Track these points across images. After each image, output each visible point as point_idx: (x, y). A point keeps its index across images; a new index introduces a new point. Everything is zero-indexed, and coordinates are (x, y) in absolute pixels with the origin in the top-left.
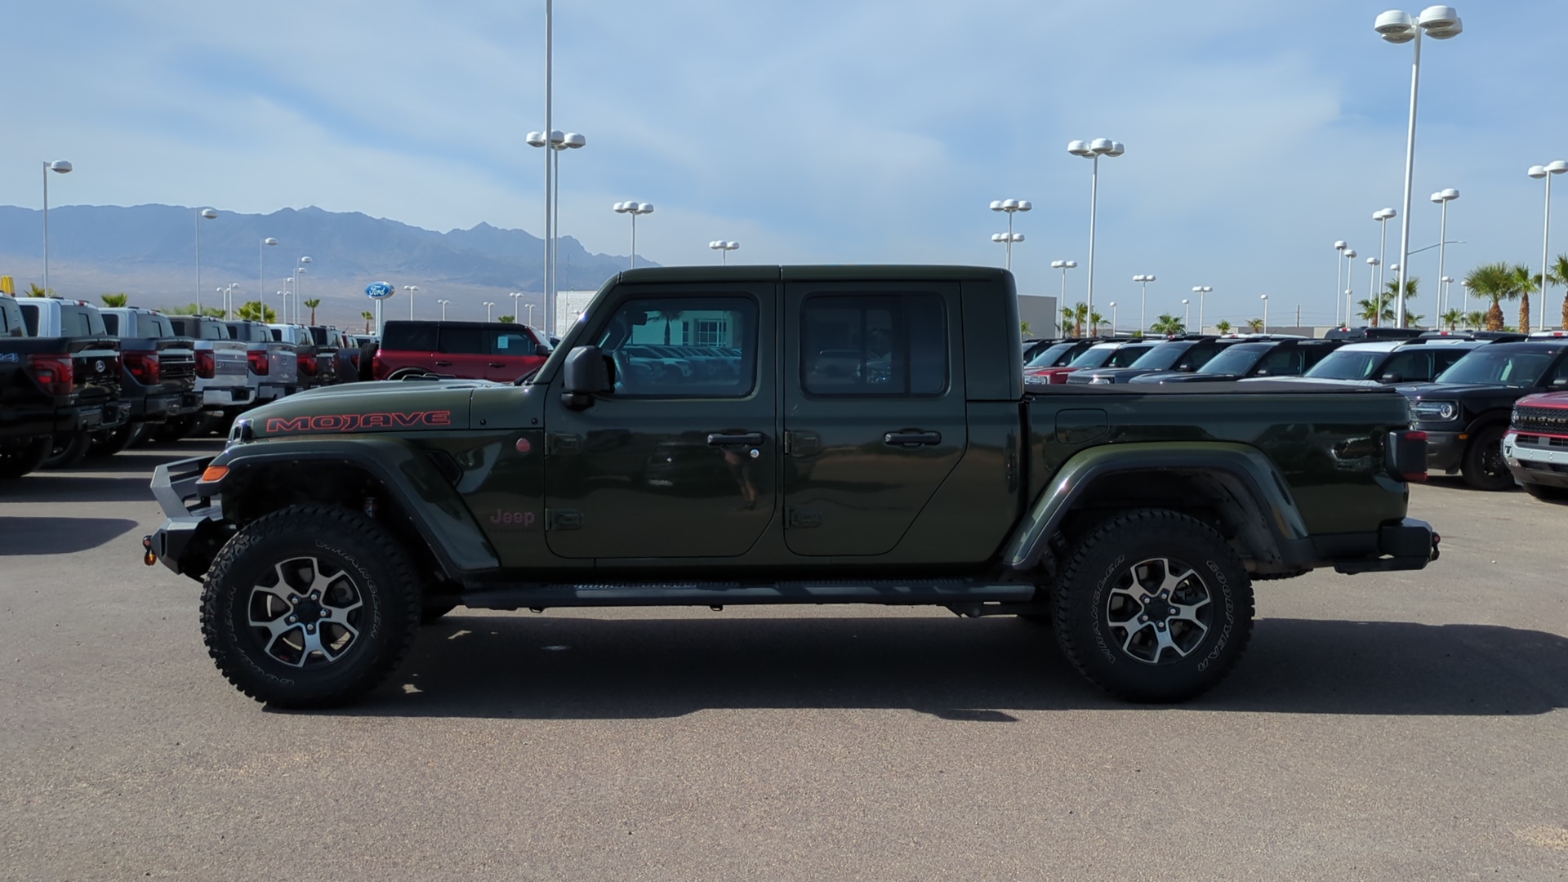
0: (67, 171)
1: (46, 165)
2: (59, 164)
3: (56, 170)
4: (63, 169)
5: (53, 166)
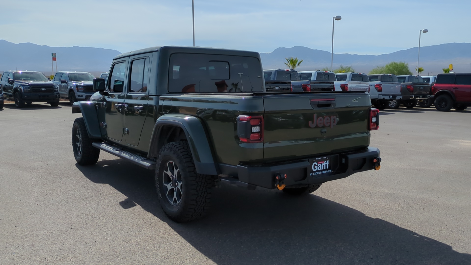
0: (426, 32)
1: (421, 31)
2: (424, 30)
3: (423, 32)
4: (425, 31)
5: (422, 31)
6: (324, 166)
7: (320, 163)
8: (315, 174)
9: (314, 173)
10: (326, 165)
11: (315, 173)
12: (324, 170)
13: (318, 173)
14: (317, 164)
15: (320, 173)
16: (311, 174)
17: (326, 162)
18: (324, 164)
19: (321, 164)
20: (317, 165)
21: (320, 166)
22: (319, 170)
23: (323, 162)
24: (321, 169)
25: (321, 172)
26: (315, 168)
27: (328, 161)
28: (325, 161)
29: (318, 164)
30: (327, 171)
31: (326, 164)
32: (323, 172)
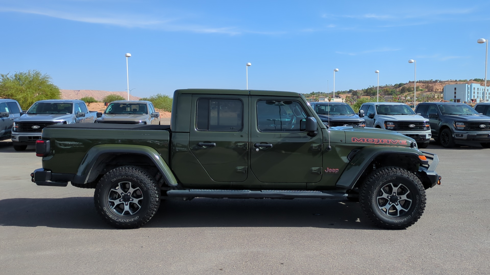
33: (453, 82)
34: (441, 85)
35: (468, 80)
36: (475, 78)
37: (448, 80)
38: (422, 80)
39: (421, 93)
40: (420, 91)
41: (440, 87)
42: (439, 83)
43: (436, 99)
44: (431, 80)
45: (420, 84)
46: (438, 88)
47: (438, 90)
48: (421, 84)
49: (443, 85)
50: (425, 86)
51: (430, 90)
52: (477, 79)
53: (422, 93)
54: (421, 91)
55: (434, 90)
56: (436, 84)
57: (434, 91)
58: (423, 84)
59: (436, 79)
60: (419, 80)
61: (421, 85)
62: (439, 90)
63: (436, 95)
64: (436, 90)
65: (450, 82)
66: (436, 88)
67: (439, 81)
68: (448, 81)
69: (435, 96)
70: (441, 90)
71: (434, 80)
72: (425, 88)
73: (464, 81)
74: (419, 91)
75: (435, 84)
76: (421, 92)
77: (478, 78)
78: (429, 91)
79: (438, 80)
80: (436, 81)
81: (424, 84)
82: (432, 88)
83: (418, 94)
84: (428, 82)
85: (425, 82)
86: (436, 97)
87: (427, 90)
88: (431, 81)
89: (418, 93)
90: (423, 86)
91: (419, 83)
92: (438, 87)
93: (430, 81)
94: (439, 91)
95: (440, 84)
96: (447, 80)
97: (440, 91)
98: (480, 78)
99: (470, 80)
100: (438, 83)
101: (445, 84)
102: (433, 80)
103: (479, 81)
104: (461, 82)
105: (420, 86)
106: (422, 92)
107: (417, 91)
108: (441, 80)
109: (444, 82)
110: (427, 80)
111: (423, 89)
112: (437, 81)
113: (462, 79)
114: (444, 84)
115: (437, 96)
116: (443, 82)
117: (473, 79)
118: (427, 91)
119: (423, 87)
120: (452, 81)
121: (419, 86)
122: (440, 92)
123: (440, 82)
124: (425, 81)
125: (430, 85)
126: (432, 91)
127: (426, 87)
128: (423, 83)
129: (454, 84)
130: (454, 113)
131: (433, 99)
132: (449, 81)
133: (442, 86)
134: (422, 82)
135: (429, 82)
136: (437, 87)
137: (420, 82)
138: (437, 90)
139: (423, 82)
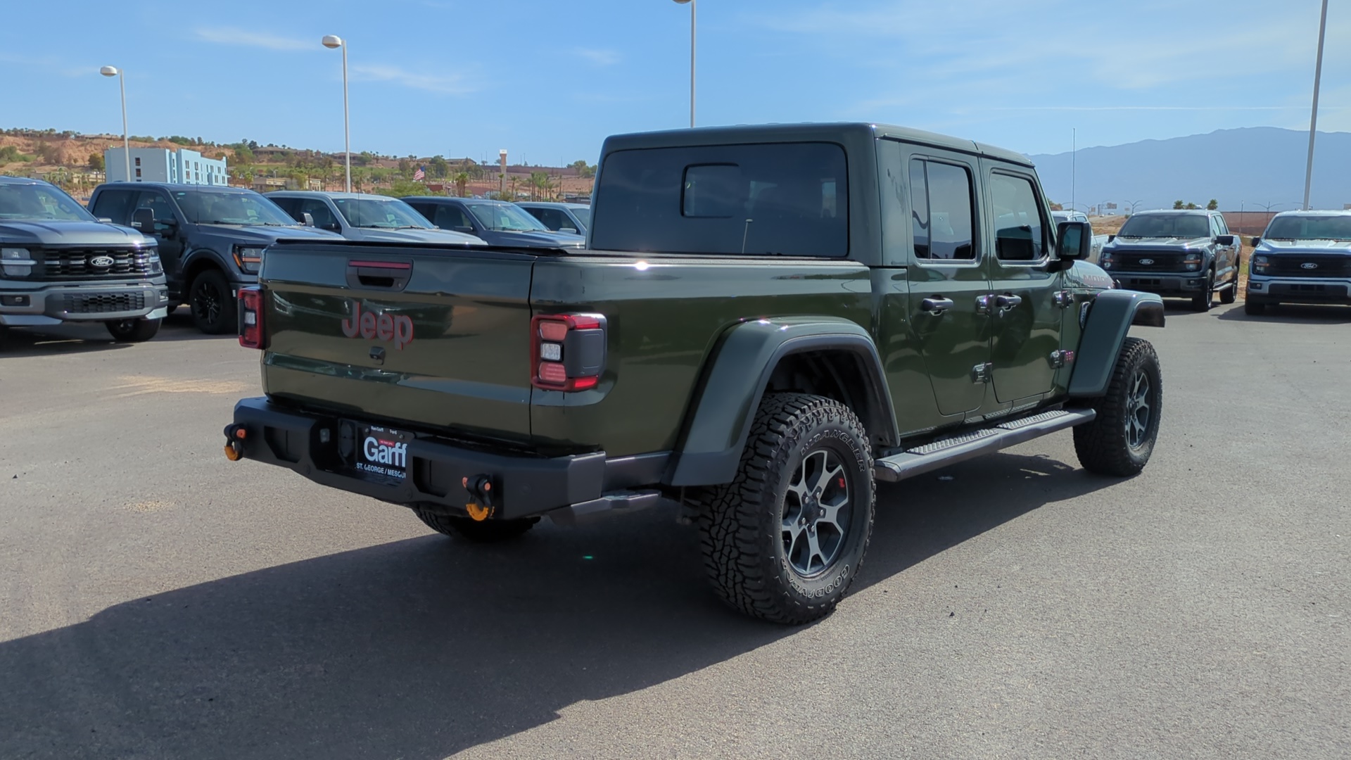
6: (394, 454)
7: (386, 443)
8: (369, 468)
9: (367, 466)
10: (400, 455)
11: (369, 466)
12: (393, 467)
13: (376, 469)
14: (376, 444)
15: (381, 470)
16: (359, 465)
17: (400, 448)
18: (394, 450)
19: (387, 446)
20: (377, 447)
21: (385, 453)
22: (382, 461)
23: (391, 444)
24: (386, 461)
25: (384, 470)
26: (372, 454)
27: (405, 446)
28: (398, 444)
29: (379, 445)
30: (401, 473)
31: (400, 451)
32: (390, 472)
33: (114, 140)
34: (82, 145)
35: (156, 139)
36: (173, 135)
37: (101, 134)
38: (22, 129)
39: (24, 168)
40: (20, 161)
41: (79, 154)
42: (75, 140)
43: (77, 189)
44: (51, 130)
45: (18, 138)
46: (74, 155)
47: (76, 161)
48: (20, 140)
49: (90, 149)
50: (32, 148)
51: (53, 159)
52: (178, 137)
53: (27, 168)
54: (25, 163)
55: (65, 161)
56: (68, 142)
57: (64, 163)
58: (26, 142)
59: (66, 130)
60: (11, 129)
61: (21, 143)
62: (80, 163)
63: (75, 175)
64: (69, 159)
65: (107, 139)
66: (70, 155)
67: (73, 136)
68: (102, 138)
69: (72, 178)
70: (84, 162)
71: (59, 131)
72: (35, 152)
73: (146, 141)
74: (15, 162)
75: (63, 141)
76: (25, 166)
77: (180, 137)
78: (48, 162)
79: (73, 133)
80: (65, 135)
81: (28, 140)
82: (59, 155)
83: (17, 169)
84: (41, 136)
85: (31, 135)
86: (76, 181)
87: (41, 159)
88: (49, 134)
89: (15, 168)
90: (29, 145)
91: (13, 135)
92: (74, 153)
93: (47, 133)
94: (78, 164)
95: (79, 143)
96: (97, 134)
97: (83, 164)
98: (185, 137)
99: (159, 139)
100: (73, 141)
101: (95, 144)
102: (54, 130)
103: (184, 143)
104: (137, 143)
105: (19, 145)
106: (29, 163)
107: (12, 161)
108: (79, 133)
109: (90, 138)
110: (37, 130)
111: (28, 157)
112: (70, 135)
113: (139, 135)
114: (91, 146)
115: (78, 177)
116: (87, 138)
117: (169, 137)
118: (42, 161)
119: (28, 150)
120: (110, 139)
121: (14, 145)
122: (84, 166)
123: (78, 138)
124: (31, 132)
125: (48, 144)
126: (58, 162)
127: (38, 149)
128: (26, 137)
129: (118, 147)
130: (225, 219)
131: (67, 186)
132: (103, 136)
133: (86, 150)
134: (24, 135)
135: (45, 136)
136: (70, 151)
137: (16, 133)
138: (73, 162)
139: (28, 135)
